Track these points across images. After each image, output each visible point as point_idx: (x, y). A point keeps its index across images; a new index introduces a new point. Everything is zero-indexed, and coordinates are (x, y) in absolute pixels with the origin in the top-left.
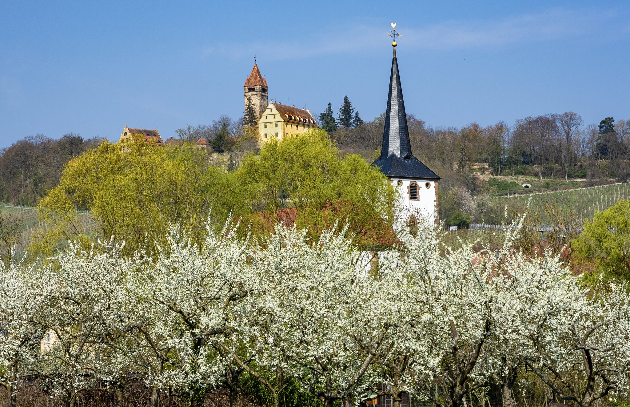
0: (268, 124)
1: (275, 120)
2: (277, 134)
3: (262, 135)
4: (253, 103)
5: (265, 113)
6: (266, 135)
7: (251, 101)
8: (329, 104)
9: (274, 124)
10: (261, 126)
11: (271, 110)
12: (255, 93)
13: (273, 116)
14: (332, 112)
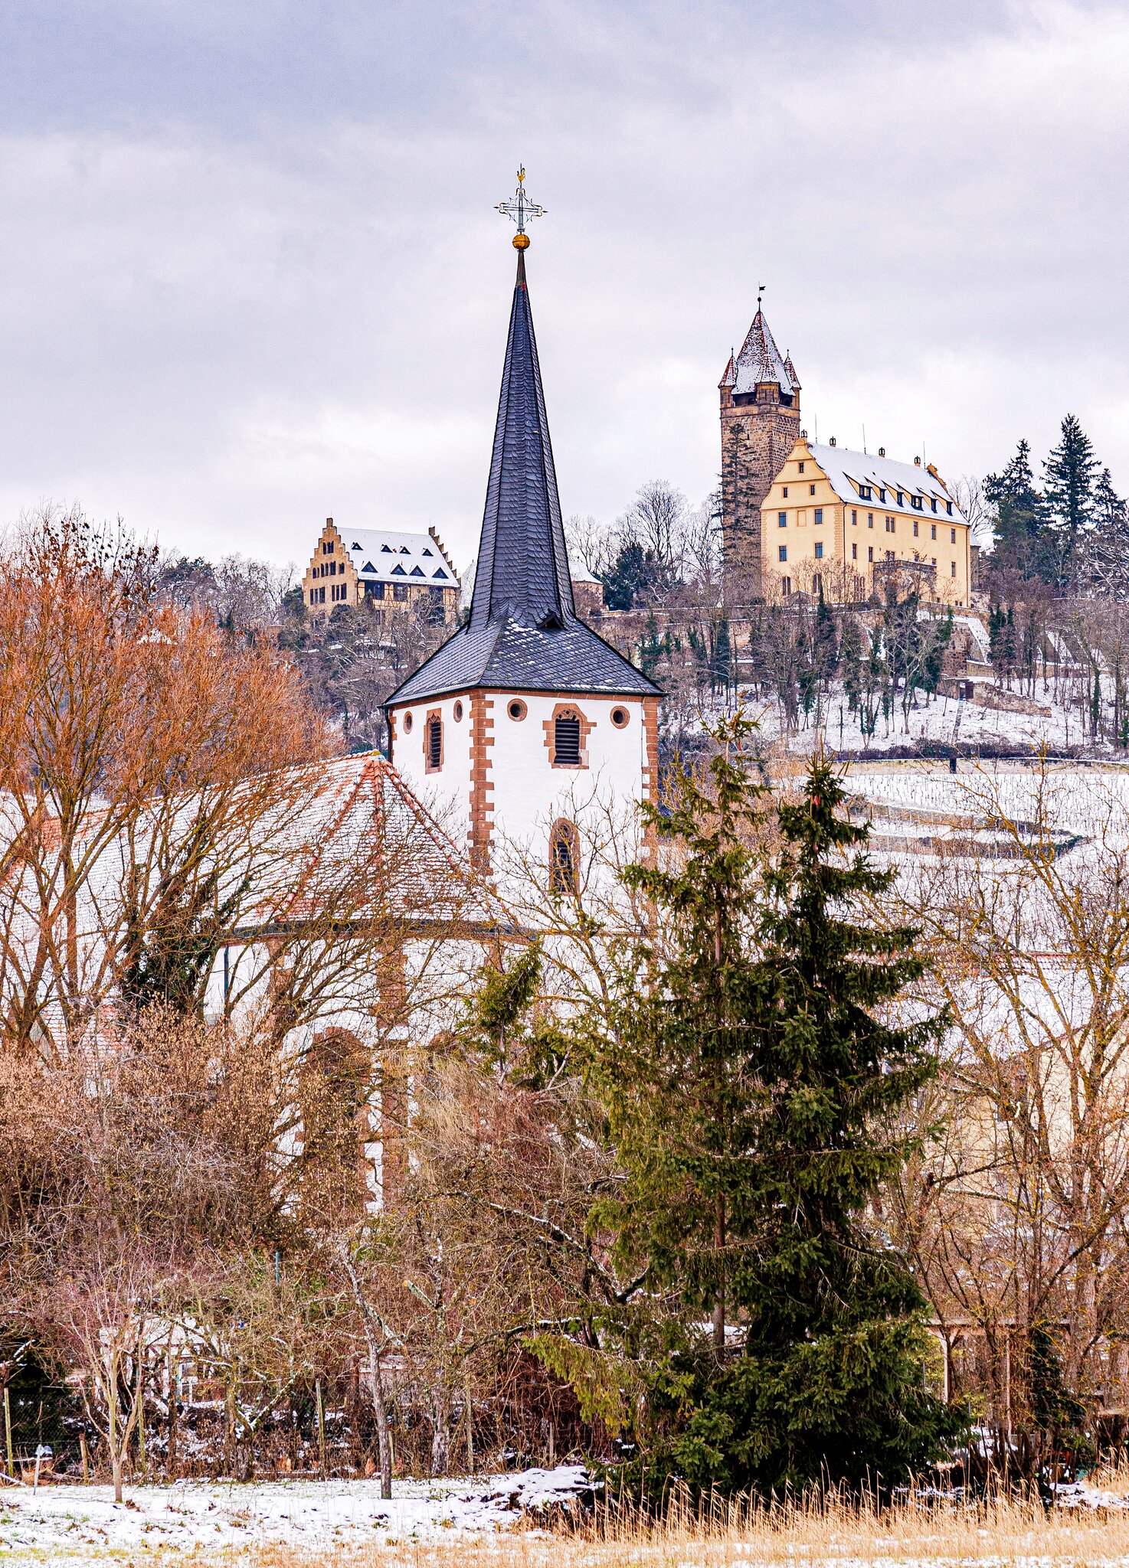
0: (791, 516)
1: (816, 500)
2: (819, 547)
3: (770, 551)
4: (748, 442)
5: (779, 478)
6: (783, 551)
7: (743, 436)
8: (1024, 447)
9: (811, 513)
10: (770, 521)
11: (801, 466)
12: (754, 410)
13: (807, 488)
14: (1029, 473)
